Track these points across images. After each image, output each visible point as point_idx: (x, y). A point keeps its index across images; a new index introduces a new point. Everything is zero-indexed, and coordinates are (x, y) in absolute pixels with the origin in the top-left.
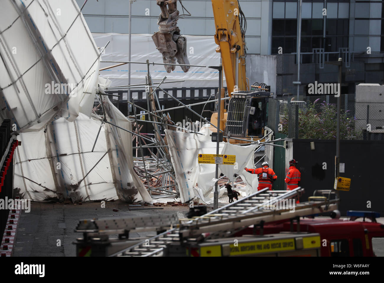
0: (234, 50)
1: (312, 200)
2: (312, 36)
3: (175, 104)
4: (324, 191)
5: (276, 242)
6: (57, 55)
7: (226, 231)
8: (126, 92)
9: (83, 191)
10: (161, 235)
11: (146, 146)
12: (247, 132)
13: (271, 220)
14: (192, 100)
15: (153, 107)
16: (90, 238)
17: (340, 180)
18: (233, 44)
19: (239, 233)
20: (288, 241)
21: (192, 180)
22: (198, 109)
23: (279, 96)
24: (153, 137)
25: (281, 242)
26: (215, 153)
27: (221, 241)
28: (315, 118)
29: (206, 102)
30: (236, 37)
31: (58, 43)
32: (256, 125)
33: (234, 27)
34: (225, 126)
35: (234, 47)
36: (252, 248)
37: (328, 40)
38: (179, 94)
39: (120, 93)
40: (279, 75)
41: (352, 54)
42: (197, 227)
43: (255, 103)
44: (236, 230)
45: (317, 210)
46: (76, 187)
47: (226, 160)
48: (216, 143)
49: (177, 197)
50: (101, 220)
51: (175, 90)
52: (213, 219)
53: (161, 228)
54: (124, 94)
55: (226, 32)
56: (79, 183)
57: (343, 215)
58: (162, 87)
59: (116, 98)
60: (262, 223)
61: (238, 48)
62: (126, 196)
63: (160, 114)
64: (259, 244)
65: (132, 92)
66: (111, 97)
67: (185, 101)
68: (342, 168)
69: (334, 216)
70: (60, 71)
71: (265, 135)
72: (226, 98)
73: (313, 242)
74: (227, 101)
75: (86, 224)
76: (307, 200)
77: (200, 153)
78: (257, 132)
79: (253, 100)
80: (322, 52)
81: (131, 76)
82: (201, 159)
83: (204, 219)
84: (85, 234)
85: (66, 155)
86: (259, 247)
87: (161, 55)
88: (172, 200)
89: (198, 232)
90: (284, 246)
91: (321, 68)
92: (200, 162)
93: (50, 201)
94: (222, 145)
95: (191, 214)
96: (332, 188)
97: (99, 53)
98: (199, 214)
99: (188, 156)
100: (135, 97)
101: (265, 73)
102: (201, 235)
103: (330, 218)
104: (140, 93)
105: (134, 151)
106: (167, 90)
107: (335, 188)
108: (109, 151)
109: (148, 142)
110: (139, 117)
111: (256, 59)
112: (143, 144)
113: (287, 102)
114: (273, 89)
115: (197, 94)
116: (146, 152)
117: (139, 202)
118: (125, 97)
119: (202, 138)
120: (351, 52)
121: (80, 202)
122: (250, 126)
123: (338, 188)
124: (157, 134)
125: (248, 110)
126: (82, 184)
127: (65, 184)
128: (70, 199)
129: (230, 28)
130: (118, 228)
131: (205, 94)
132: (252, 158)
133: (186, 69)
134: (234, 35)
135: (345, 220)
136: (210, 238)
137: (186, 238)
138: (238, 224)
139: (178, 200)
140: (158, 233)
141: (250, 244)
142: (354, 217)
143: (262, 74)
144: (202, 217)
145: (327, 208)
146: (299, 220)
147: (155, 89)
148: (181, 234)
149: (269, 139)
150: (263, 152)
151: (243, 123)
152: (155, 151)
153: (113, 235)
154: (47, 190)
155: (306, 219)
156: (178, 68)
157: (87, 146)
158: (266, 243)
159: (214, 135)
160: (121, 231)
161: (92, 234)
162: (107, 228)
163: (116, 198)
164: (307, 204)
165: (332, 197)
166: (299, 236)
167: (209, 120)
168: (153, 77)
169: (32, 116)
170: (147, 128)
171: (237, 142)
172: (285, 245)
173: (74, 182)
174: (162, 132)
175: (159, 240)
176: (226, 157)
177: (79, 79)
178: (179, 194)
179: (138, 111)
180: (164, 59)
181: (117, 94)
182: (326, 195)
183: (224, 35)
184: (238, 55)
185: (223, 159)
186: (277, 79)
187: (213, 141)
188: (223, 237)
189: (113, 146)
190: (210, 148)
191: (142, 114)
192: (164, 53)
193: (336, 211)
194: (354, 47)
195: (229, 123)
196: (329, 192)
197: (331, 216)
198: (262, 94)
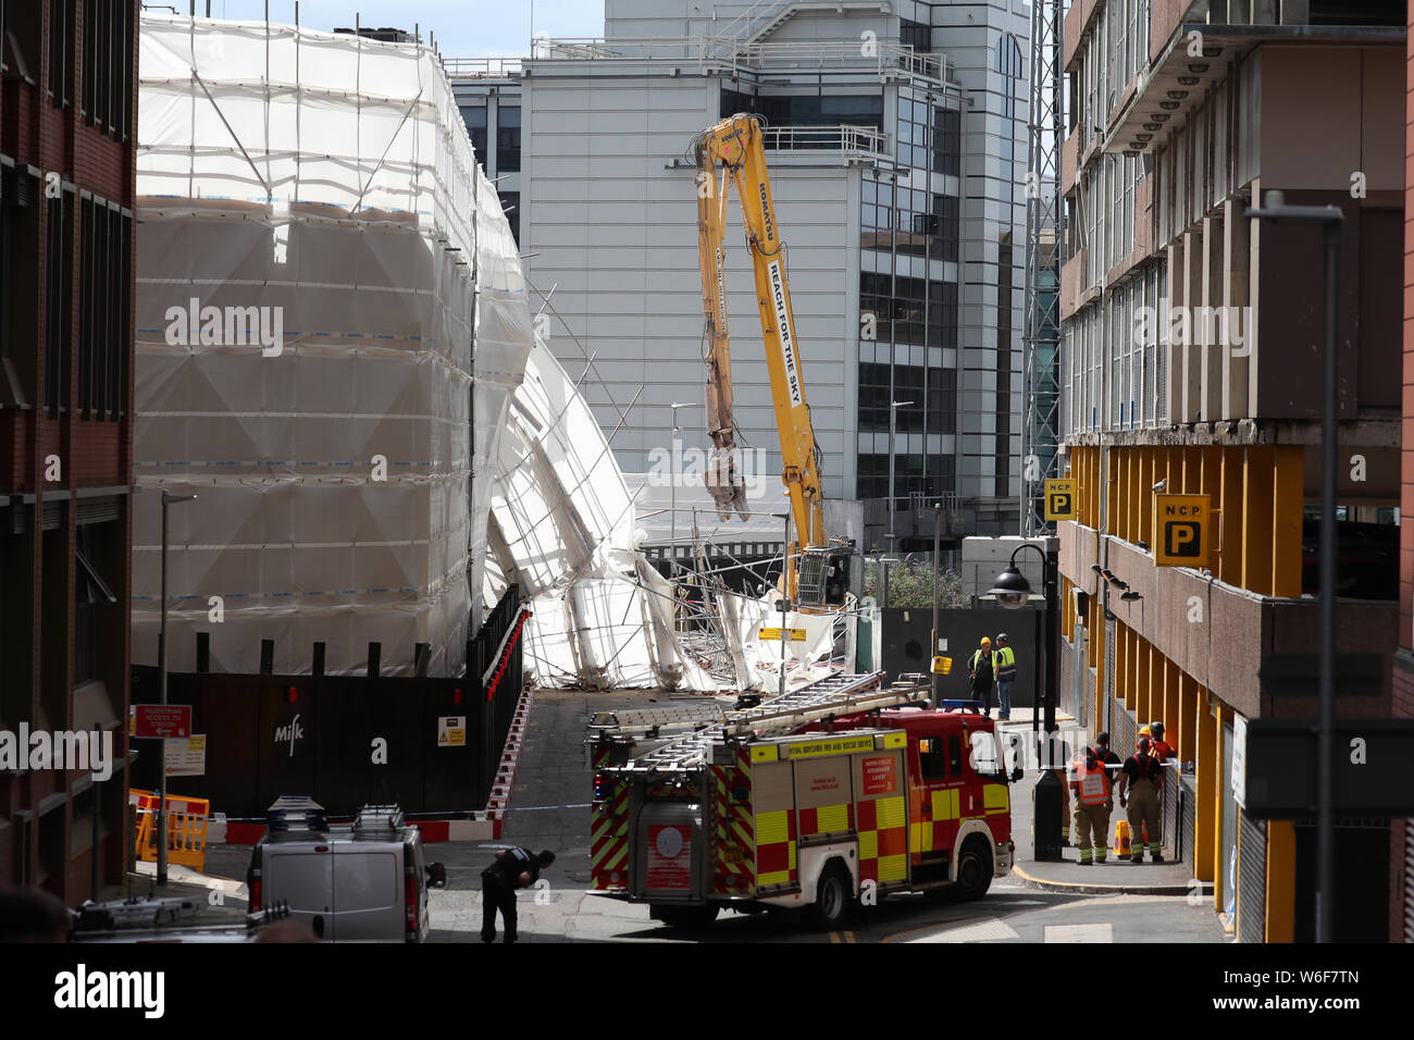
0: (808, 493)
1: (896, 686)
2: (909, 476)
3: (731, 563)
4: (912, 675)
5: (848, 741)
6: (577, 501)
7: (784, 727)
8: (669, 547)
9: (611, 674)
10: (701, 732)
11: (693, 617)
12: (824, 600)
13: (845, 713)
14: (755, 558)
15: (701, 567)
16: (608, 736)
17: (938, 661)
18: (806, 486)
19: (802, 729)
20: (864, 739)
21: (751, 660)
22: (760, 569)
23: (867, 553)
24: (702, 606)
25: (857, 740)
26: (781, 627)
27: (778, 739)
28: (910, 581)
29: (772, 560)
30: (810, 478)
31: (579, 486)
32: (835, 591)
33: (807, 465)
34: (796, 593)
35: (808, 489)
36: (818, 748)
37: (929, 481)
38: (738, 551)
39: (661, 550)
40: (866, 525)
41: (960, 500)
42: (747, 722)
43: (834, 561)
44: (798, 725)
45: (902, 700)
46: (603, 670)
47: (794, 636)
48: (781, 613)
49: (732, 684)
50: (621, 714)
51: (732, 546)
52: (767, 712)
53: (701, 723)
54: (666, 550)
55: (797, 471)
56: (607, 665)
57: (939, 706)
58: (713, 541)
59: (656, 556)
60: (832, 716)
61: (813, 491)
62: (667, 682)
63: (710, 576)
64: (828, 743)
65: (676, 548)
66: (648, 555)
67: (744, 559)
68: (943, 645)
69: (924, 706)
70: (581, 521)
71: (847, 603)
72: (797, 555)
73: (897, 740)
74: (799, 559)
75: (603, 718)
76: (890, 687)
77: (762, 626)
78: (836, 599)
79: (832, 558)
80: (921, 497)
81: (676, 528)
82: (763, 635)
83: (757, 712)
84: (602, 732)
85: (589, 629)
86: (827, 747)
87: (713, 501)
88: (725, 688)
89: (748, 728)
90: (860, 746)
91: (920, 517)
92: (761, 639)
93: (571, 688)
94: (790, 615)
95: (741, 705)
96: (926, 669)
97: (631, 498)
98: (750, 705)
99: (745, 628)
100: (681, 554)
101: (849, 523)
102: (752, 732)
103: (920, 709)
104: (687, 549)
105: (677, 624)
106: (721, 546)
107: (932, 670)
108: (645, 624)
109: (696, 613)
110: (685, 581)
111: (837, 505)
112: (690, 615)
113: (874, 561)
114: (859, 545)
115: (760, 550)
116: (694, 626)
117: (684, 690)
118: (668, 554)
119: (764, 607)
120: (958, 496)
121: (608, 689)
122: (828, 592)
123: (935, 670)
124: (706, 602)
125: (825, 570)
126: (611, 667)
127: (589, 667)
128: (595, 686)
129: (801, 464)
130: (644, 723)
131: (771, 551)
132: (831, 631)
133: (745, 518)
134: (807, 474)
135: (940, 712)
136: (764, 736)
137: (731, 737)
138: (800, 718)
139: (734, 687)
140: (697, 730)
141: (815, 744)
142: (950, 707)
143: (845, 525)
144: (754, 709)
145: (915, 697)
146: (879, 713)
147: (704, 544)
148: (725, 732)
149: (852, 608)
150: (844, 625)
151: (821, 589)
152: (704, 623)
153: (638, 734)
154: (566, 673)
155: (889, 710)
156: (735, 517)
157: (617, 619)
158: (836, 742)
159: (778, 602)
160: (648, 728)
161: (611, 731)
162: (630, 723)
163: (654, 684)
164: (890, 691)
165: (923, 681)
166: (878, 734)
167: (776, 584)
168: (700, 528)
169: (547, 580)
170: (695, 594)
171: (811, 612)
172: (861, 744)
173: (601, 664)
174: (712, 599)
175: (687, 744)
176: (794, 631)
177: (605, 532)
178: (735, 679)
179: (684, 573)
180: (718, 505)
181: (657, 551)
182: (915, 680)
183: (794, 475)
184: (813, 501)
185: (790, 634)
186: (864, 531)
187: (778, 610)
188: (781, 734)
189: (649, 618)
190: (774, 620)
191: (690, 576)
192: (716, 497)
193: (928, 701)
194: (963, 490)
195: (801, 588)
196: (918, 675)
197: (920, 707)
198: (844, 550)
